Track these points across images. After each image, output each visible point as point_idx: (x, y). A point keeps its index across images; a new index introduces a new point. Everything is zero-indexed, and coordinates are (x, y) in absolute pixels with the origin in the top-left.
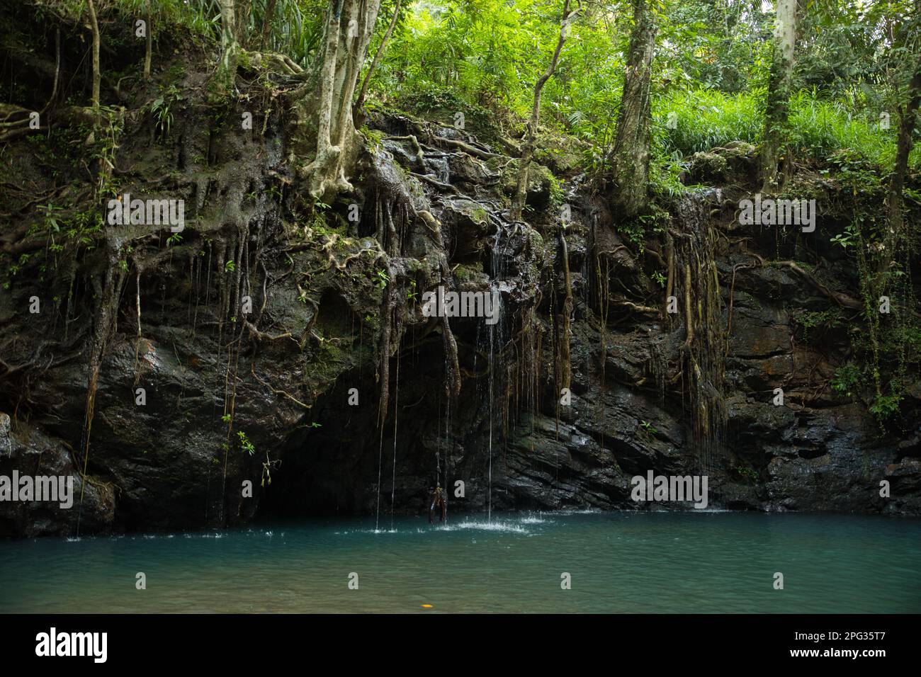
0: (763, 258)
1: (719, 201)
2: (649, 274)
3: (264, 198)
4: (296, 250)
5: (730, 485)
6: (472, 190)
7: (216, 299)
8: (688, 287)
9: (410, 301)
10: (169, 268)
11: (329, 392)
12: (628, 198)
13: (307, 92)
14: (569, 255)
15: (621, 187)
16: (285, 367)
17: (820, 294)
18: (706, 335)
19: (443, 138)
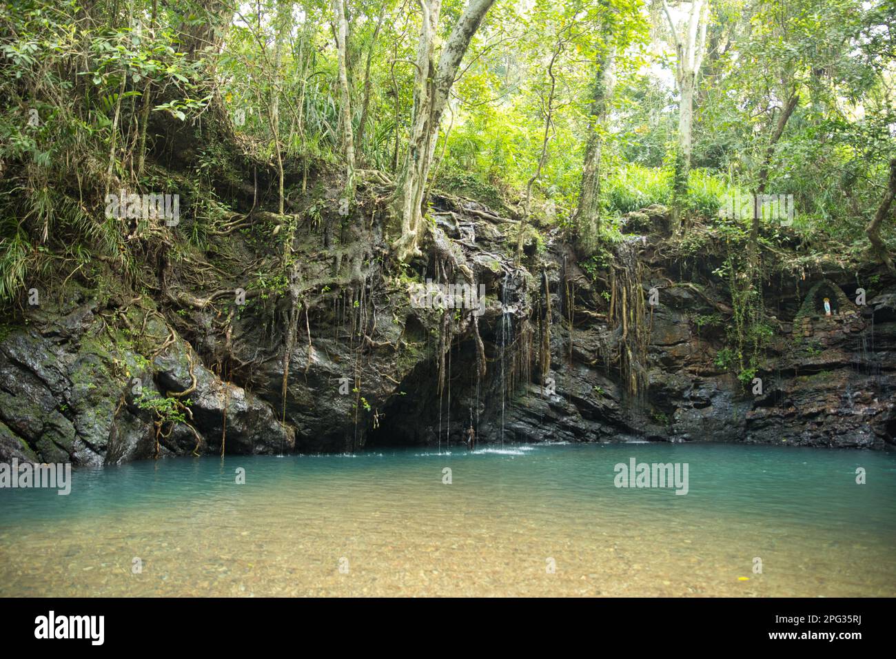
0: (673, 281)
1: (645, 244)
2: (599, 292)
3: (373, 263)
4: (391, 293)
5: (651, 425)
6: (489, 246)
7: (348, 322)
8: (624, 301)
9: (457, 320)
10: (322, 306)
11: (410, 374)
12: (586, 245)
13: (395, 198)
14: (549, 283)
15: (582, 238)
16: (387, 361)
17: (708, 305)
18: (635, 332)
19: (469, 209)
